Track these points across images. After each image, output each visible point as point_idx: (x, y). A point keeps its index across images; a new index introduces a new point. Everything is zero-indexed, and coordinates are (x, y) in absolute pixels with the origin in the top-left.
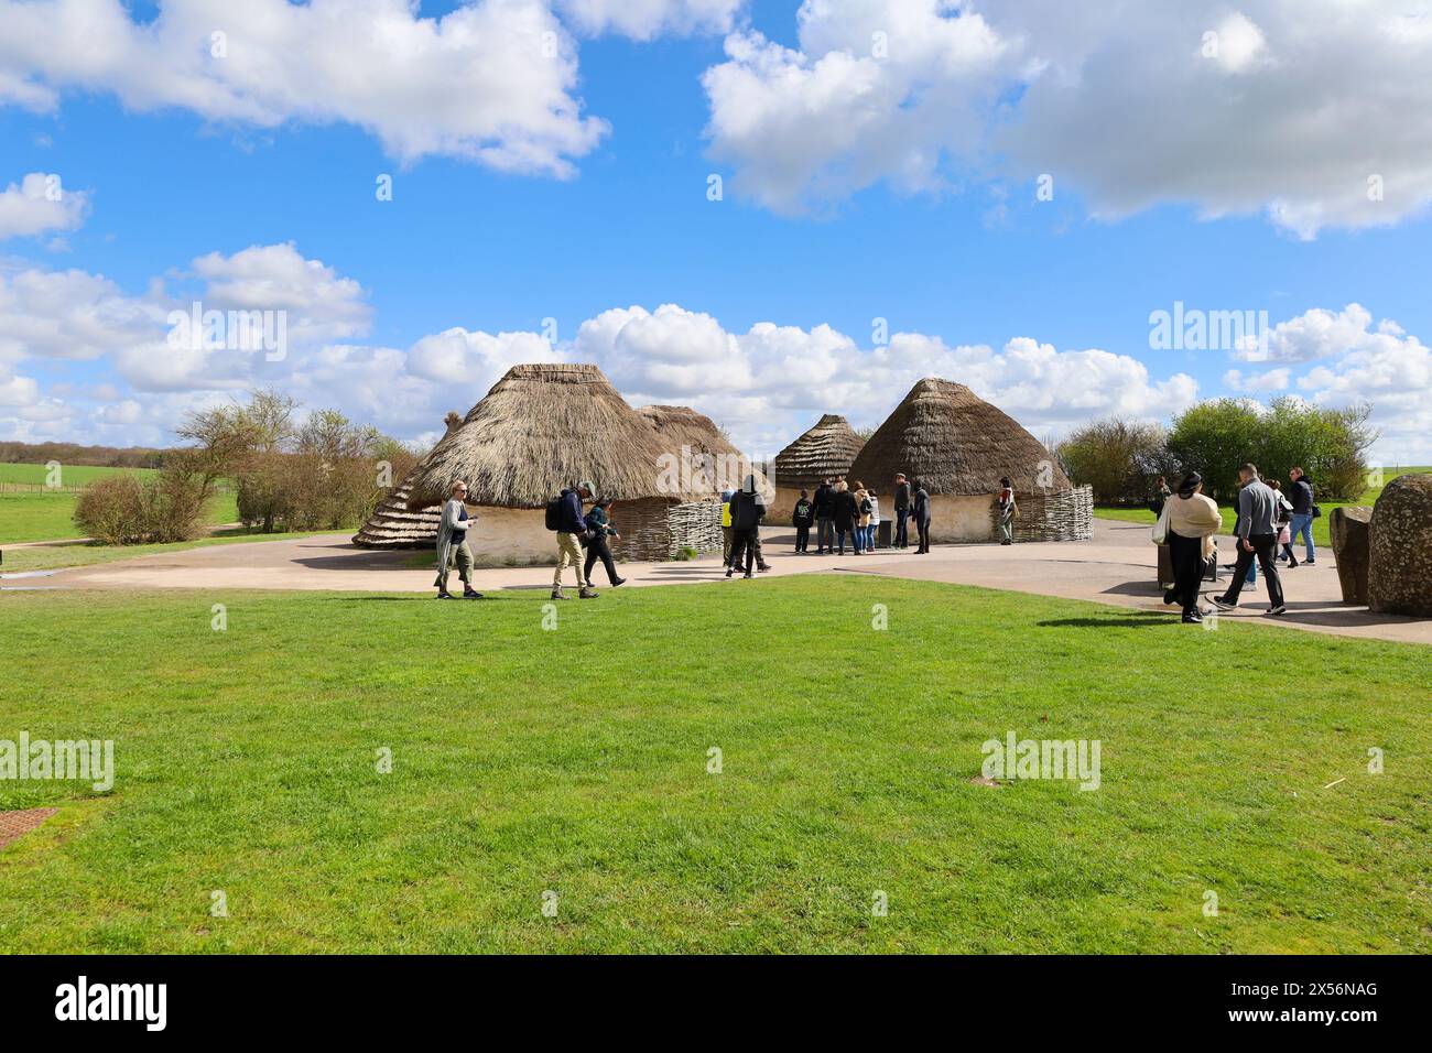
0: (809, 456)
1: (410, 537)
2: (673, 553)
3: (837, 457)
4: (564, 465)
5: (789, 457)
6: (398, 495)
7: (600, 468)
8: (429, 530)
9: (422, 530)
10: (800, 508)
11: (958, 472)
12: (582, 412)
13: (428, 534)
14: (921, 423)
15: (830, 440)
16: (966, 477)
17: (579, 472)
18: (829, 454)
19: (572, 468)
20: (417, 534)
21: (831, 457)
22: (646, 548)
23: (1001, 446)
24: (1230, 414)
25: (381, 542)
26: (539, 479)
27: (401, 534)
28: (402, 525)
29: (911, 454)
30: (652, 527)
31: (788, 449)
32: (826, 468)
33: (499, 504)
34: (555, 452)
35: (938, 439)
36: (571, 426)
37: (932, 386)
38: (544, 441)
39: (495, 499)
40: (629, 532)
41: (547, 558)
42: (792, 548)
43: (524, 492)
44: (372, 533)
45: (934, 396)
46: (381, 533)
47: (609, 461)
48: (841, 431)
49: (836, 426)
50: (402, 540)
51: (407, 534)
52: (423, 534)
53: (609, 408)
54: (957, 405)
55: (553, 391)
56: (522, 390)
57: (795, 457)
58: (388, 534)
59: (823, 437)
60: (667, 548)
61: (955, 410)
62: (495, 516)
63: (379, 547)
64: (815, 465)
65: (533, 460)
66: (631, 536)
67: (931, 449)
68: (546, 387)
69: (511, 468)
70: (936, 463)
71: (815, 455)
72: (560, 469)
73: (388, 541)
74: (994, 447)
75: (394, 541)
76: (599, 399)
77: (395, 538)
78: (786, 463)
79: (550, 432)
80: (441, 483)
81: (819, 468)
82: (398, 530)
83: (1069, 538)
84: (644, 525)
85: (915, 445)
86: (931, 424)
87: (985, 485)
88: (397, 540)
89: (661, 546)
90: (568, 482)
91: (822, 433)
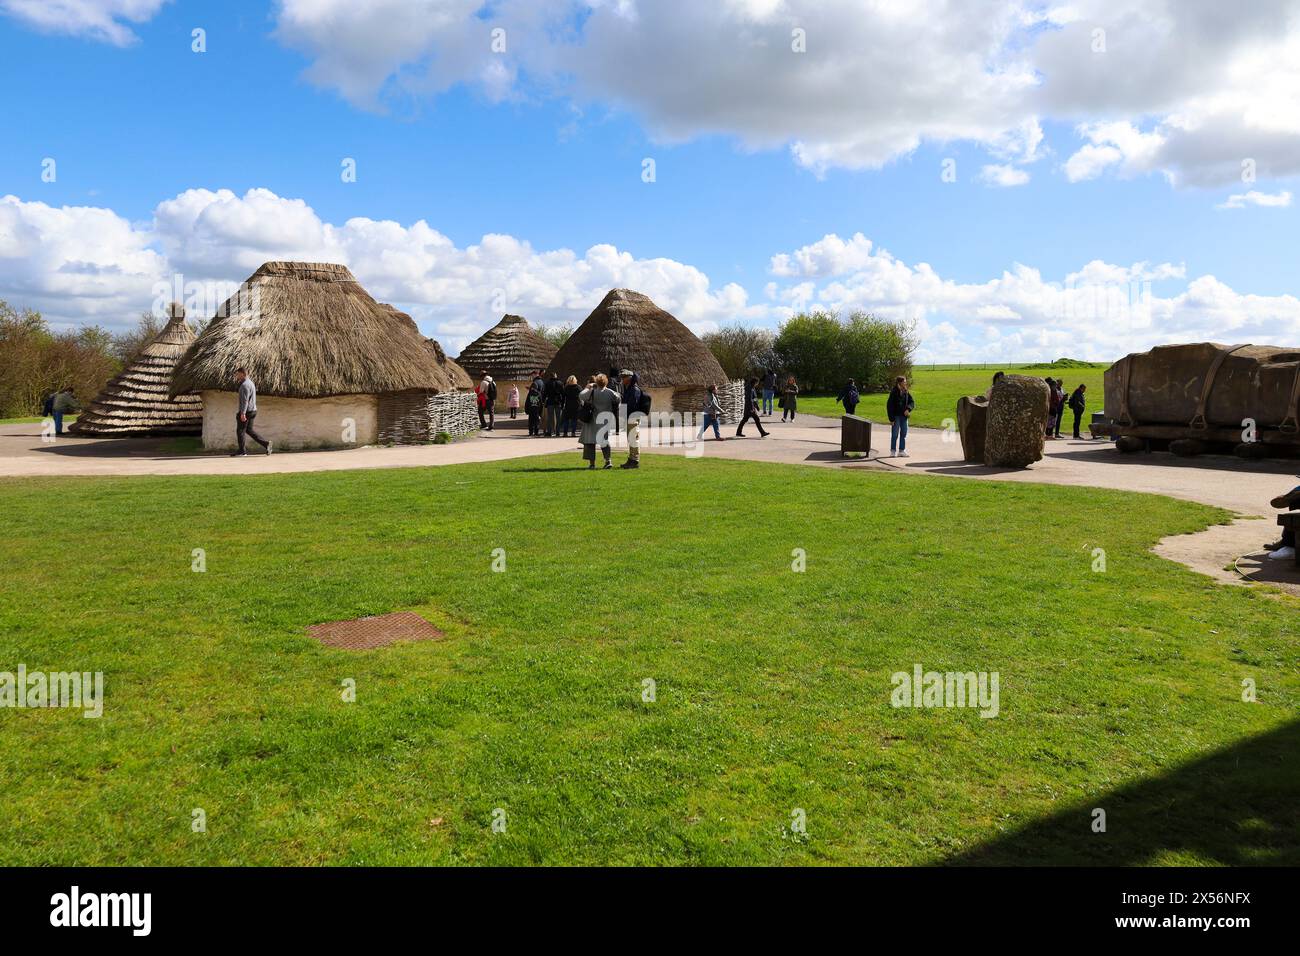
0: (497, 352)
1: (143, 426)
2: (432, 437)
3: (522, 352)
4: (336, 357)
5: (476, 352)
6: (122, 383)
7: (369, 362)
8: (162, 418)
9: (155, 418)
10: (532, 398)
11: (648, 368)
12: (340, 309)
13: (162, 422)
14: (616, 327)
15: (514, 338)
16: (655, 373)
17: (351, 365)
18: (514, 350)
19: (343, 360)
20: (151, 422)
21: (516, 353)
22: (409, 433)
23: (677, 346)
24: (822, 323)
25: (111, 430)
26: (314, 372)
27: (133, 422)
28: (132, 414)
29: (610, 353)
30: (415, 414)
31: (473, 344)
32: (513, 362)
33: (277, 393)
34: (323, 346)
35: (631, 340)
36: (334, 322)
37: (622, 295)
38: (311, 336)
39: (274, 388)
40: (394, 420)
41: (319, 443)
42: (527, 432)
43: (302, 382)
44: (98, 421)
45: (623, 304)
46: (109, 422)
47: (376, 356)
48: (522, 330)
49: (517, 325)
50: (136, 429)
51: (139, 422)
52: (158, 422)
53: (363, 306)
54: (642, 312)
55: (309, 288)
56: (278, 285)
57: (483, 352)
58: (116, 422)
59: (507, 335)
60: (427, 433)
61: (642, 316)
62: (267, 405)
63: (108, 435)
64: (502, 359)
65: (305, 353)
66: (396, 422)
67: (626, 349)
68: (301, 284)
69: (284, 360)
70: (631, 360)
71: (502, 351)
72: (333, 362)
73: (120, 430)
74: (674, 348)
75: (126, 429)
76: (353, 298)
77: (127, 426)
78: (475, 358)
79: (315, 327)
80: (217, 374)
81: (506, 363)
82: (129, 418)
83: (731, 421)
84: (407, 412)
85: (612, 345)
86: (624, 327)
87: (670, 379)
88: (130, 428)
89: (422, 431)
90: (342, 374)
91: (505, 331)
